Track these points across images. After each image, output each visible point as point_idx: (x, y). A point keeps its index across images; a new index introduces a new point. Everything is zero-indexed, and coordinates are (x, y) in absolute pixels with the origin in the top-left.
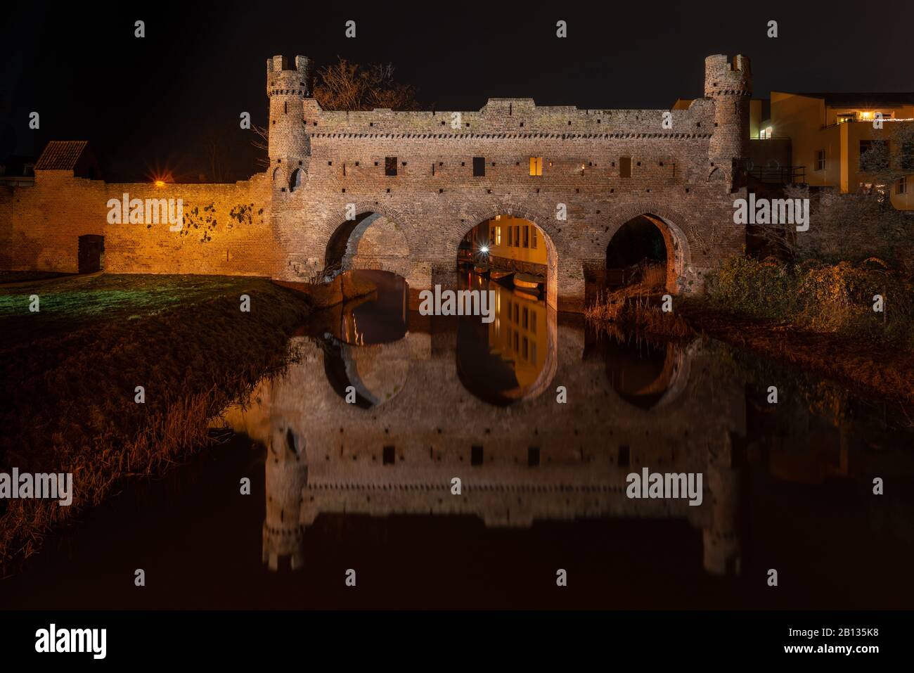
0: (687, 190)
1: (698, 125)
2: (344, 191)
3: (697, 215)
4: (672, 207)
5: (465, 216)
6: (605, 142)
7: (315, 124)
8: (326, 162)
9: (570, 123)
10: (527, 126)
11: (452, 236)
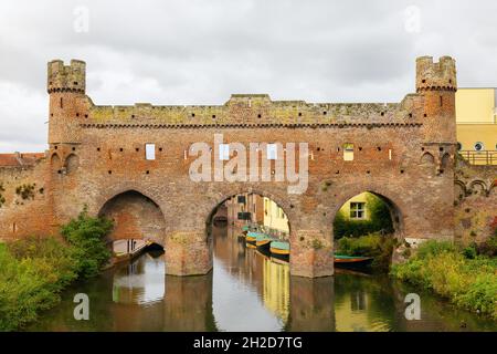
0: (402, 172)
1: (411, 115)
2: (110, 172)
3: (411, 192)
4: (389, 186)
5: (211, 194)
6: (331, 131)
7: (86, 116)
8: (95, 149)
9: (300, 114)
10: (264, 117)
11: (200, 211)
